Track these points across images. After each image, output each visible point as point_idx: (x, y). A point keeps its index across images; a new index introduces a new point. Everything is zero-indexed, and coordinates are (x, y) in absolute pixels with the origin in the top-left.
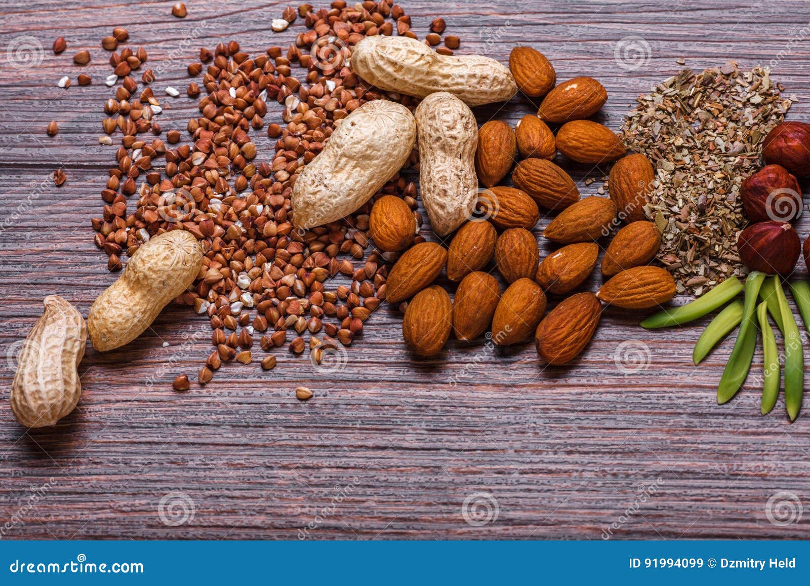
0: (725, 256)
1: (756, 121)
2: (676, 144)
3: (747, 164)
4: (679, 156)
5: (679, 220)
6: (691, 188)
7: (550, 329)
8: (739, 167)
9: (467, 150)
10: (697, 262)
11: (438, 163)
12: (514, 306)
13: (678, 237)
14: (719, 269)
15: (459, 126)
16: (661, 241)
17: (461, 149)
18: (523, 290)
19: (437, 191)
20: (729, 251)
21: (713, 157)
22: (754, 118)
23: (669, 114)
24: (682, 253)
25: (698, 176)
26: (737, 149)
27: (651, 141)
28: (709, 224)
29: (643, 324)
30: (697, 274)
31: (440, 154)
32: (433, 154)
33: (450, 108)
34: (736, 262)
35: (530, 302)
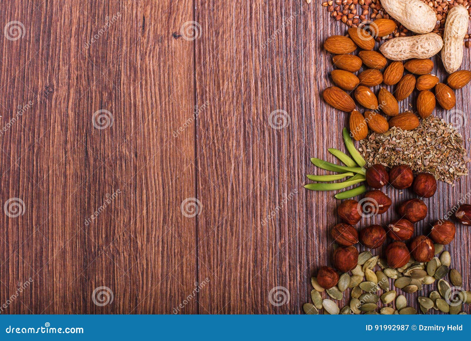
0: (375, 159)
1: (440, 170)
2: (426, 139)
3: (418, 167)
4: (421, 140)
5: (389, 141)
6: (406, 145)
7: (335, 92)
8: (416, 164)
9: (414, 54)
10: (372, 149)
11: (407, 43)
12: (345, 77)
13: (381, 140)
14: (370, 157)
15: (423, 50)
16: (380, 134)
17: (413, 52)
18: (352, 80)
19: (394, 43)
20: (378, 160)
21: (422, 154)
22: (441, 169)
23: (441, 135)
24: (374, 142)
25: (412, 148)
26: (425, 163)
27: (426, 128)
28: (387, 152)
29: (345, 128)
30: (367, 148)
31: (411, 43)
32: (412, 41)
33: (431, 45)
34: (374, 163)
35: (347, 83)
